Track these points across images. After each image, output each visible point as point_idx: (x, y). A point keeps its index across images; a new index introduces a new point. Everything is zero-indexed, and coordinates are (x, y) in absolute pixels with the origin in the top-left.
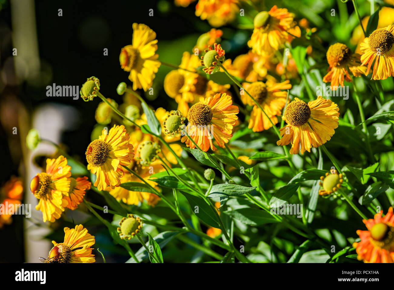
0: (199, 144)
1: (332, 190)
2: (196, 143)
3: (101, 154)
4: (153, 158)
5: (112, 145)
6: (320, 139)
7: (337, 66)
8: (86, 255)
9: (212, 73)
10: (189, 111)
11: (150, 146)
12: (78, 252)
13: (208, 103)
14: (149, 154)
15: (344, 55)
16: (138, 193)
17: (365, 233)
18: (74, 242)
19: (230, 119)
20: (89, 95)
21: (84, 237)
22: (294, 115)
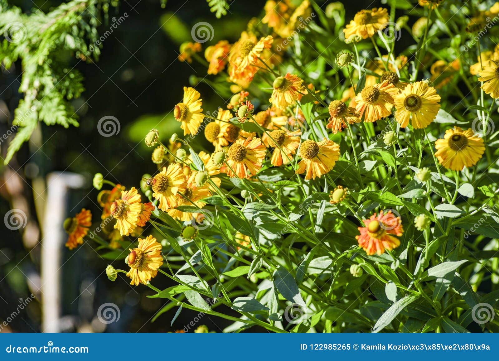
0: (237, 173)
1: (340, 200)
2: (235, 173)
3: (163, 184)
4: (205, 182)
5: (170, 177)
6: (326, 167)
7: (336, 116)
8: (156, 256)
9: (244, 122)
10: (229, 149)
11: (202, 174)
12: (150, 254)
13: (243, 143)
14: (201, 179)
15: (341, 108)
16: (189, 213)
17: (364, 229)
18: (146, 248)
19: (260, 154)
20: (152, 142)
21: (154, 244)
22: (307, 151)
